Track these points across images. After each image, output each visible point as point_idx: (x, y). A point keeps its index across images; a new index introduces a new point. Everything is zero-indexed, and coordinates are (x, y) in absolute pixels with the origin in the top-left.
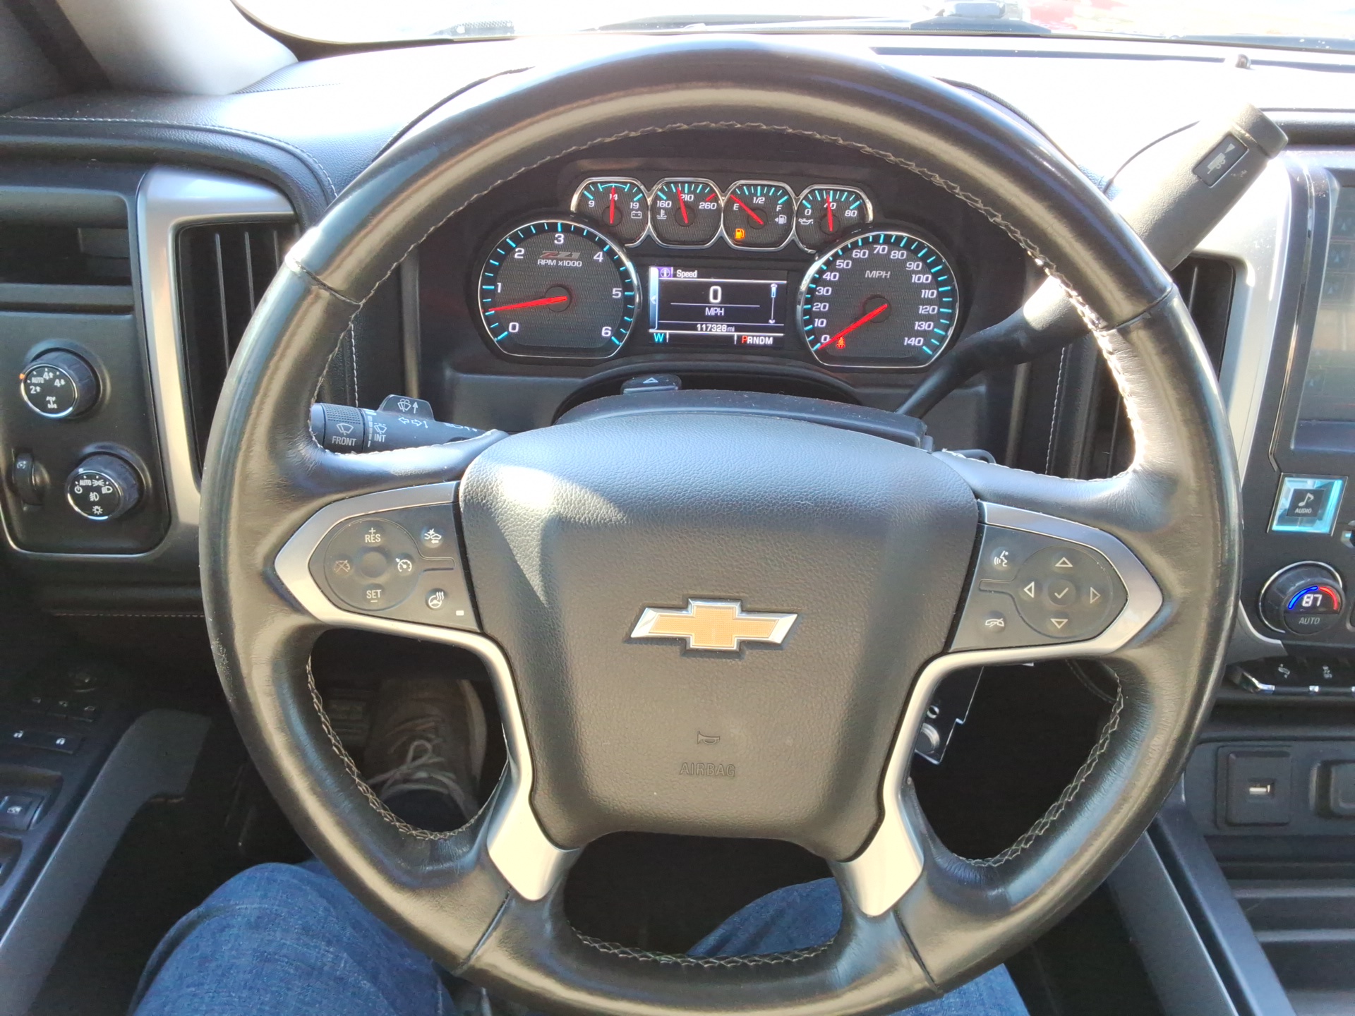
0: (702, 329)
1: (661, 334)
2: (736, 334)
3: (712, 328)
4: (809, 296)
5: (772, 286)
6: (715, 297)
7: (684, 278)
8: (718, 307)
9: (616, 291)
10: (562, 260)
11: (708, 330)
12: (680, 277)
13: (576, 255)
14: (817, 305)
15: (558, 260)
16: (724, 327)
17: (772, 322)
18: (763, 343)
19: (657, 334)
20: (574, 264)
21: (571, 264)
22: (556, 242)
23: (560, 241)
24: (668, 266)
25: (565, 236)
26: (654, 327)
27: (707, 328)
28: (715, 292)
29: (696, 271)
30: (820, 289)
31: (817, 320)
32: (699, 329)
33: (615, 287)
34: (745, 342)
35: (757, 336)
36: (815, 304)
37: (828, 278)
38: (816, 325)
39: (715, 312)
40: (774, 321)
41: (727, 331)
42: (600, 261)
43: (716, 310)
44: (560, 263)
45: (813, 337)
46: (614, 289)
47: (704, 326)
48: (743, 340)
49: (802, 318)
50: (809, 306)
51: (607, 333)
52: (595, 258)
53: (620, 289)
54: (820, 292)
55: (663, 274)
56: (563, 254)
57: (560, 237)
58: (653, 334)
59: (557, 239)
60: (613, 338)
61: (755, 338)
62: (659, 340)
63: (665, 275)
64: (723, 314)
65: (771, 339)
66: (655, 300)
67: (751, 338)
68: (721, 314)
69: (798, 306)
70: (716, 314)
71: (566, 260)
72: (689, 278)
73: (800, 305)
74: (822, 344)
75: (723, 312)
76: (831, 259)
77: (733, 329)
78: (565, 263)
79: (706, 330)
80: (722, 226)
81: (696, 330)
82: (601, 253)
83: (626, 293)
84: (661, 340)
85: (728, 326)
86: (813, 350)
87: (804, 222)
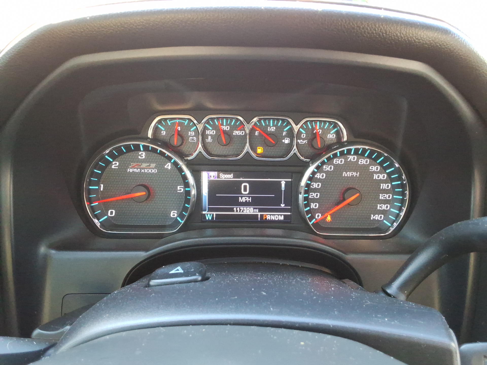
0: (237, 211)
1: (210, 214)
2: (259, 214)
3: (243, 210)
4: (307, 189)
5: (282, 182)
6: (245, 190)
7: (224, 178)
8: (247, 196)
10: (143, 169)
11: (241, 211)
12: (222, 178)
13: (153, 165)
14: (312, 194)
15: (141, 169)
16: (252, 209)
17: (283, 205)
18: (277, 219)
19: (207, 214)
20: (151, 171)
21: (150, 171)
22: (139, 157)
23: (142, 157)
24: (214, 171)
25: (146, 153)
26: (205, 210)
27: (240, 210)
28: (245, 187)
29: (232, 174)
30: (314, 184)
31: (312, 204)
32: (235, 211)
33: (179, 186)
34: (266, 219)
35: (273, 215)
36: (311, 194)
37: (318, 177)
38: (312, 207)
39: (245, 200)
40: (284, 205)
41: (253, 212)
42: (169, 169)
43: (246, 199)
44: (143, 171)
45: (310, 215)
46: (179, 187)
47: (238, 209)
48: (264, 217)
49: (303, 203)
50: (307, 195)
51: (174, 215)
52: (166, 167)
53: (183, 186)
54: (314, 186)
55: (211, 176)
56: (144, 165)
57: (142, 154)
58: (205, 214)
59: (140, 155)
60: (178, 218)
61: (272, 216)
62: (209, 218)
63: (212, 177)
64: (250, 201)
65: (283, 216)
66: (206, 193)
67: (269, 216)
68: (249, 201)
69: (300, 195)
70: (246, 201)
71: (146, 169)
72: (228, 178)
73: (301, 194)
74: (316, 219)
75: (250, 200)
76: (320, 165)
77: (257, 210)
78: (146, 171)
79: (240, 212)
80: (248, 144)
81: (233, 211)
82: (170, 164)
83: (186, 189)
84: (210, 219)
85: (254, 208)
86: (310, 223)
87: (301, 142)
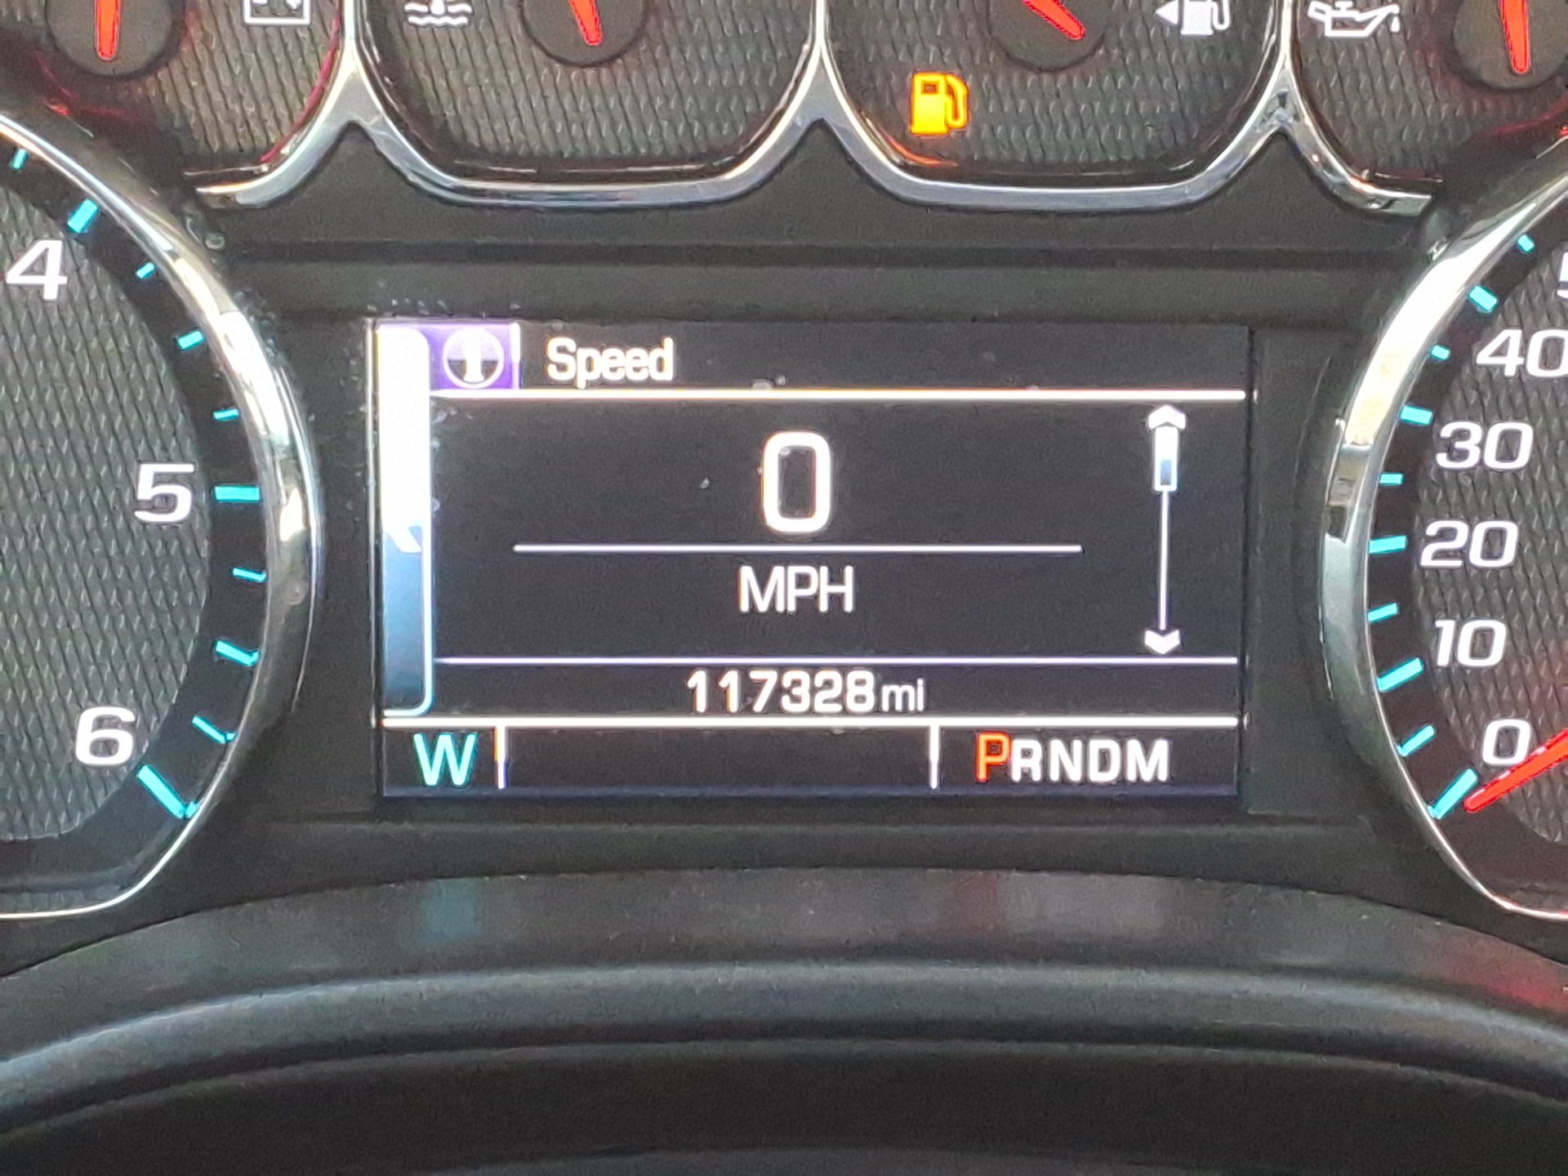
0: (717, 702)
1: (459, 736)
2: (935, 724)
3: (779, 690)
4: (1396, 479)
5: (1154, 420)
6: (797, 499)
7: (591, 385)
8: (815, 560)
9: (159, 479)
11: (759, 706)
12: (571, 384)
14: (1446, 535)
16: (860, 684)
17: (1162, 643)
18: (1111, 776)
19: (432, 736)
24: (493, 311)
26: (411, 699)
27: (750, 689)
28: (797, 468)
29: (669, 342)
30: (1462, 435)
31: (1447, 626)
32: (701, 704)
33: (153, 460)
34: (999, 772)
35: (1067, 735)
36: (1432, 529)
37: (1510, 364)
38: (1443, 660)
39: (795, 592)
40: (1174, 639)
41: (877, 711)
42: (50, 294)
43: (803, 581)
45: (1427, 733)
46: (147, 472)
47: (731, 680)
48: (983, 760)
49: (1358, 616)
50: (1398, 543)
51: (108, 747)
52: (15, 275)
53: (188, 468)
54: (1463, 455)
55: (459, 368)
58: (405, 736)
60: (148, 777)
61: (1057, 746)
62: (446, 775)
63: (474, 371)
64: (849, 606)
65: (1161, 748)
66: (416, 532)
67: (1035, 745)
68: (836, 600)
69: (1330, 542)
70: (807, 605)
72: (627, 384)
73: (1338, 531)
74: (1486, 776)
75: (847, 589)
76: (1527, 244)
77: (917, 694)
79: (747, 709)
80: (819, 49)
81: (685, 704)
82: (54, 248)
83: (223, 493)
84: (459, 777)
85: (887, 675)
86: (1432, 814)
87: (1339, 24)
